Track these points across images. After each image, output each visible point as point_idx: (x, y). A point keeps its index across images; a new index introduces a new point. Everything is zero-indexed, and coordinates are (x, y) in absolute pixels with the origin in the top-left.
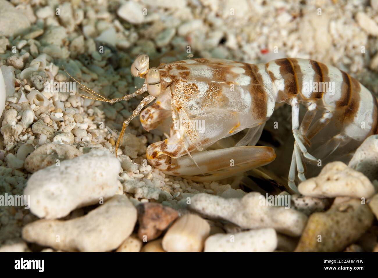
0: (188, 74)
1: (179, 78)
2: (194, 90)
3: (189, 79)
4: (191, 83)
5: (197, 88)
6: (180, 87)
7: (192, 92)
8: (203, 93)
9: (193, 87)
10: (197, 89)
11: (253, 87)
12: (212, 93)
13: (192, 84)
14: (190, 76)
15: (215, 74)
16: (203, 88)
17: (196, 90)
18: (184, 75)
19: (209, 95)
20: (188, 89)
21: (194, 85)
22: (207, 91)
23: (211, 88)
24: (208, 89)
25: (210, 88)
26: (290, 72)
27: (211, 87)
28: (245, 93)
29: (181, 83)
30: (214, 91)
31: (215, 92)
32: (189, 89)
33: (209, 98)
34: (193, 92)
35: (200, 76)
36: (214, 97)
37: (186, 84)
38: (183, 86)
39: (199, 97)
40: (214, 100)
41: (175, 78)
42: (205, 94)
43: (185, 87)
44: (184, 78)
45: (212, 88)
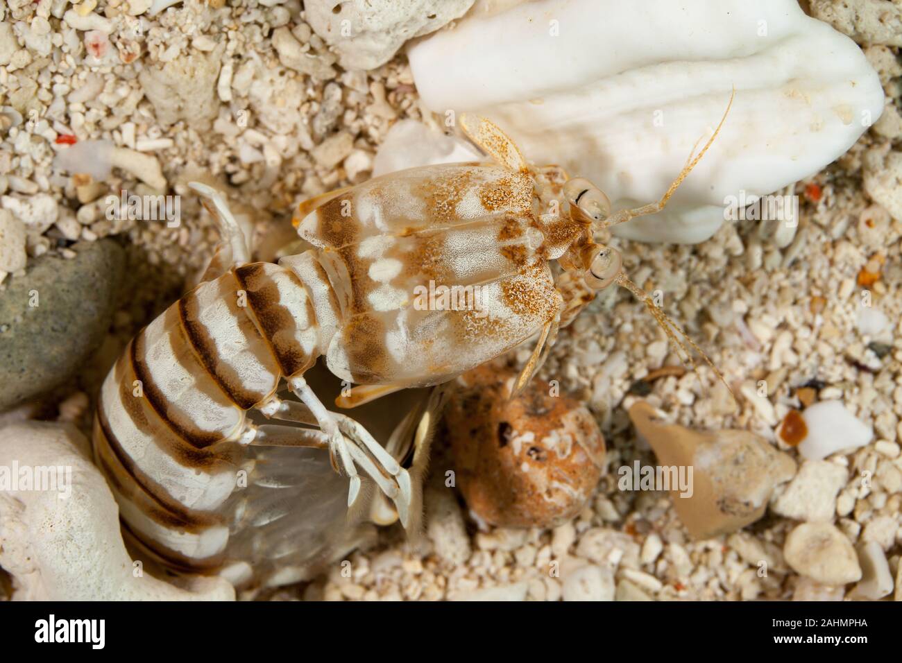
0: (502, 232)
1: (523, 221)
2: (488, 198)
3: (501, 221)
4: (496, 212)
5: (484, 203)
6: (522, 202)
7: (495, 194)
8: (468, 194)
9: (492, 204)
10: (483, 200)
11: (353, 238)
12: (450, 199)
13: (496, 209)
14: (499, 228)
15: (440, 245)
16: (470, 206)
17: (485, 199)
18: (512, 227)
19: (455, 193)
20: (503, 198)
21: (491, 208)
22: (460, 199)
23: (450, 208)
24: (457, 204)
25: (454, 208)
26: (256, 293)
27: (451, 211)
28: (372, 220)
29: (520, 209)
30: (445, 202)
31: (443, 202)
32: (500, 198)
33: (455, 187)
34: (491, 195)
35: (475, 232)
36: (444, 191)
37: (507, 208)
38: (515, 204)
39: (477, 187)
40: (445, 185)
41: (531, 221)
42: (465, 194)
43: (511, 202)
44: (511, 221)
45: (448, 208)
